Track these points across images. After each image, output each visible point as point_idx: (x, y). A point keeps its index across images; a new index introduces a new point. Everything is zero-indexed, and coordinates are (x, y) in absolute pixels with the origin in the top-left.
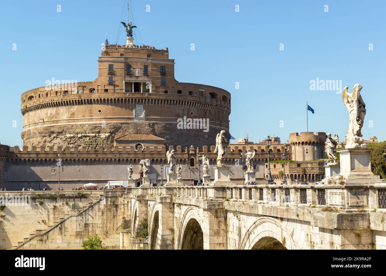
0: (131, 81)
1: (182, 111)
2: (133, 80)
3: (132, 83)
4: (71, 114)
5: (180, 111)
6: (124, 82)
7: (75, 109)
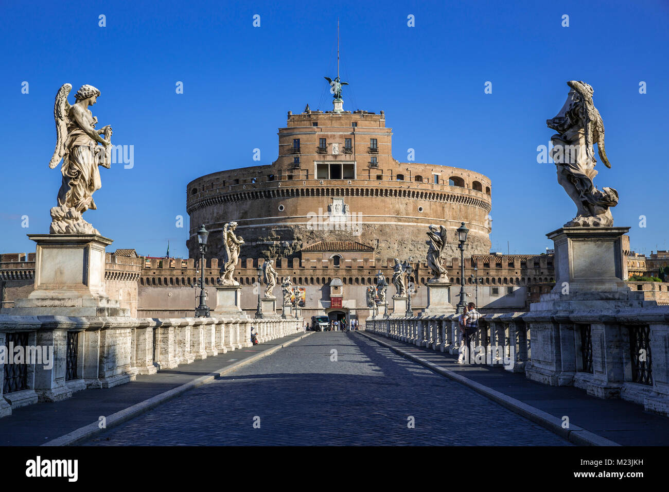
0: (326, 163)
1: (405, 205)
2: (329, 161)
3: (327, 165)
4: (243, 213)
5: (401, 205)
6: (316, 163)
7: (248, 206)
